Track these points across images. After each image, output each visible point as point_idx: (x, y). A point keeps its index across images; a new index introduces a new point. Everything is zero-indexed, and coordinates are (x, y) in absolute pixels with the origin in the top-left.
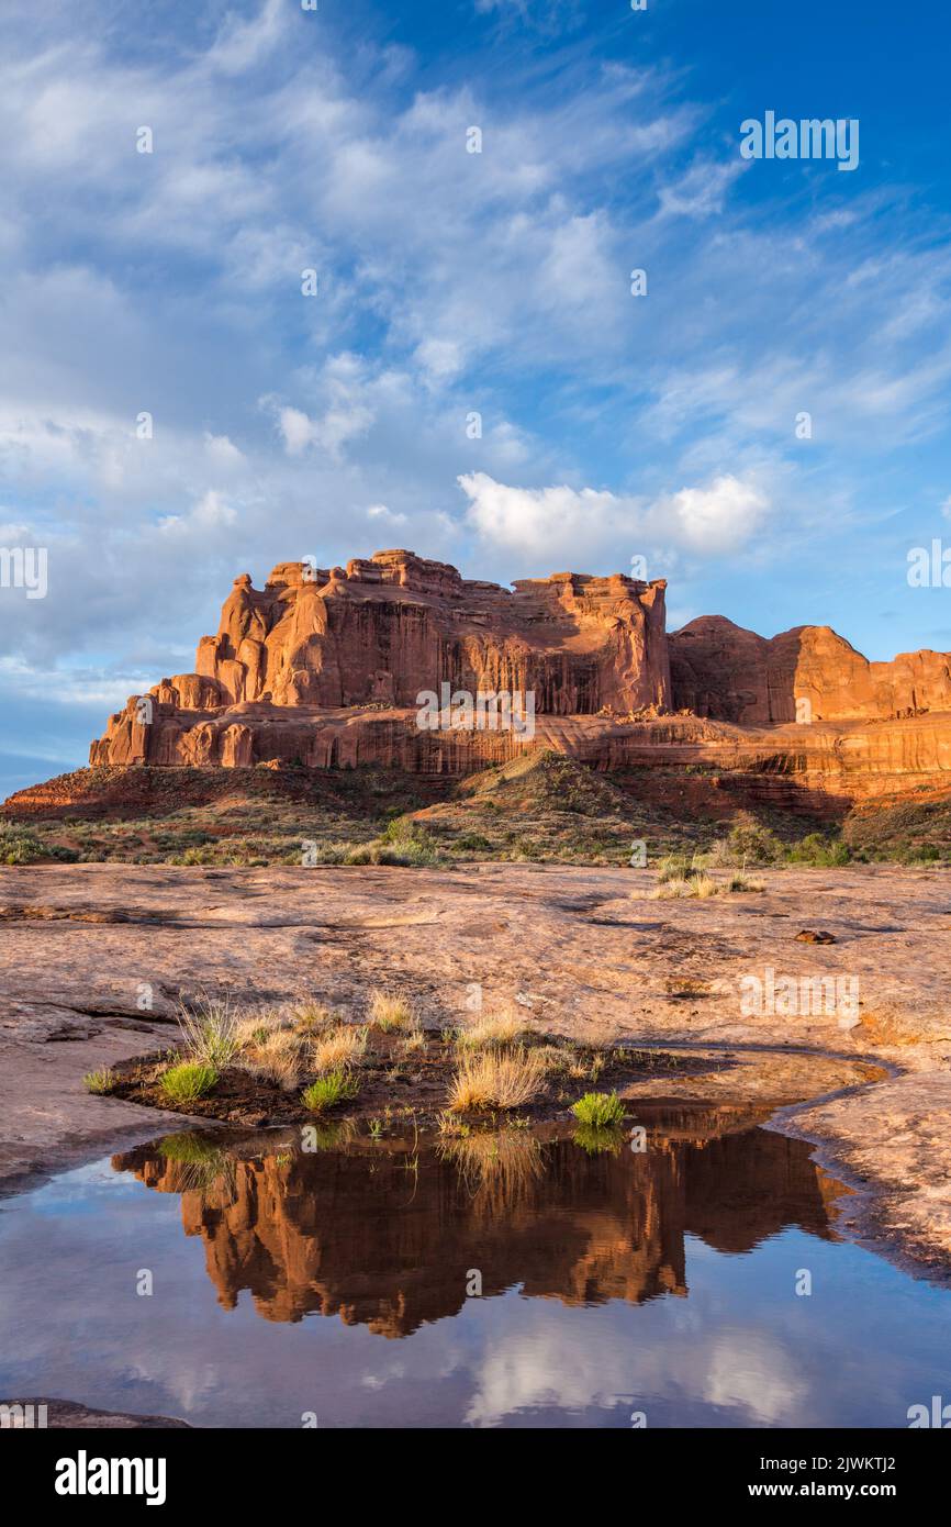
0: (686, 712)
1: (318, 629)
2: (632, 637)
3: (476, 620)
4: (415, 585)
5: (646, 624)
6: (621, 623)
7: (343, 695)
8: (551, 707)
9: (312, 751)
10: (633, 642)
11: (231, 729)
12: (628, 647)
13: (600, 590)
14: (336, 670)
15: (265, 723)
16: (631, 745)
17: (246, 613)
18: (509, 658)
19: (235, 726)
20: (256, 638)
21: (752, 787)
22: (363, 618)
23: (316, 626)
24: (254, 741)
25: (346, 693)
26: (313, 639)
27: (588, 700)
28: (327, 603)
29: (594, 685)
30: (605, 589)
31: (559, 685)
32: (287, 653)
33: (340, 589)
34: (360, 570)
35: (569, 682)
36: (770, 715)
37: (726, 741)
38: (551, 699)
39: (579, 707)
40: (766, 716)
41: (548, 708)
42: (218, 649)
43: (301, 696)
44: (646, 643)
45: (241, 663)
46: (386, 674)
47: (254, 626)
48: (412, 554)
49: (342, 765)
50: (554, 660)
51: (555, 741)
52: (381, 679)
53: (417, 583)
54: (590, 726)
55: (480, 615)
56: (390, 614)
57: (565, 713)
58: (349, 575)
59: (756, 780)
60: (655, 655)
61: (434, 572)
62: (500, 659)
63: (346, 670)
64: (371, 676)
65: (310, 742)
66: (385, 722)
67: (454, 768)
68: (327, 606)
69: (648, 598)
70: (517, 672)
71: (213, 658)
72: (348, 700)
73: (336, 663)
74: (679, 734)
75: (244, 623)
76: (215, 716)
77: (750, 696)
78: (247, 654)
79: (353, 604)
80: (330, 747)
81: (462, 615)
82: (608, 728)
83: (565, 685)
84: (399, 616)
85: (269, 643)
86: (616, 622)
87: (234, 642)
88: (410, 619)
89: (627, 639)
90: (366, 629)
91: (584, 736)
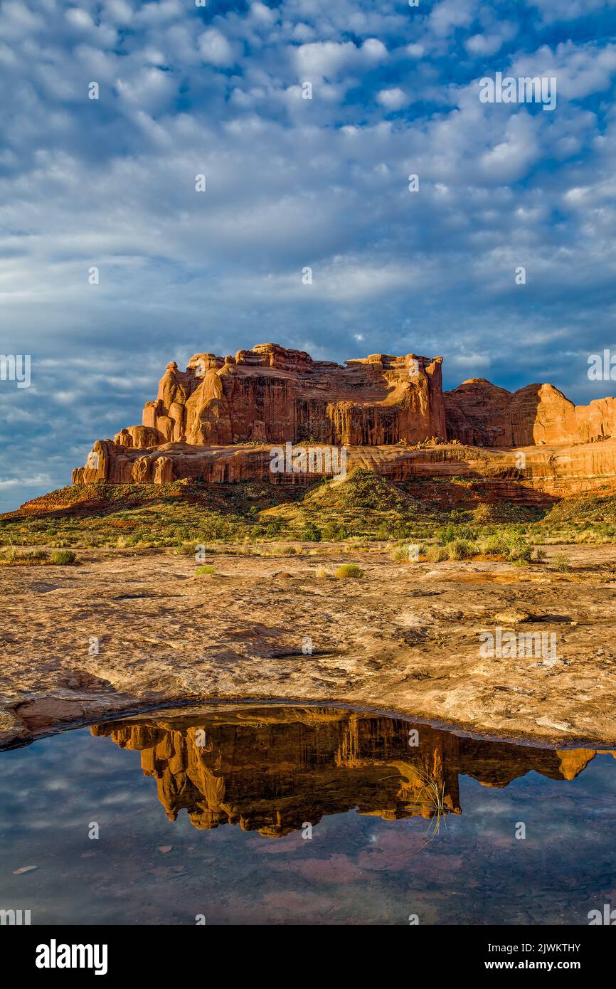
0: (454, 441)
1: (216, 395)
2: (420, 394)
3: (319, 386)
4: (281, 365)
5: (429, 386)
6: (412, 386)
7: (233, 436)
8: (367, 441)
9: (211, 472)
10: (421, 398)
11: (159, 460)
12: (417, 401)
13: (400, 364)
14: (229, 421)
15: (182, 456)
16: (417, 465)
17: (173, 387)
18: (339, 410)
19: (161, 458)
20: (180, 401)
21: (496, 489)
22: (246, 387)
23: (216, 393)
24: (174, 467)
25: (235, 435)
26: (213, 402)
27: (391, 435)
28: (222, 378)
29: (395, 426)
30: (403, 364)
31: (372, 427)
32: (198, 411)
33: (231, 370)
34: (244, 357)
35: (378, 425)
36: (514, 442)
37: (479, 460)
38: (367, 435)
39: (385, 440)
40: (510, 443)
41: (365, 441)
42: (156, 409)
43: (206, 438)
44: (429, 398)
45: (170, 418)
46: (261, 422)
47: (178, 395)
48: (278, 346)
49: (231, 480)
50: (369, 410)
51: (367, 462)
52: (258, 426)
53: (282, 364)
54: (390, 453)
55: (322, 383)
56: (263, 384)
57: (376, 445)
58: (237, 360)
59: (498, 484)
60: (435, 406)
61: (293, 357)
62: (334, 411)
63: (235, 421)
64: (251, 424)
65: (211, 467)
66: (259, 453)
67: (302, 481)
68: (222, 380)
69: (430, 369)
70: (344, 419)
71: (153, 416)
72: (237, 440)
73: (228, 416)
74: (449, 455)
75: (172, 393)
76: (150, 452)
77: (500, 430)
78: (174, 412)
79: (239, 379)
80: (223, 470)
81: (311, 383)
82: (402, 454)
83: (376, 426)
84: (269, 386)
85: (187, 404)
86: (409, 385)
87: (166, 405)
88: (276, 387)
89: (416, 396)
90: (248, 394)
91: (386, 459)
